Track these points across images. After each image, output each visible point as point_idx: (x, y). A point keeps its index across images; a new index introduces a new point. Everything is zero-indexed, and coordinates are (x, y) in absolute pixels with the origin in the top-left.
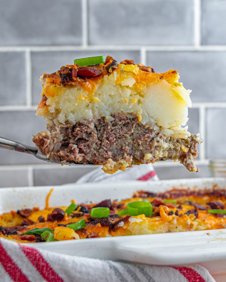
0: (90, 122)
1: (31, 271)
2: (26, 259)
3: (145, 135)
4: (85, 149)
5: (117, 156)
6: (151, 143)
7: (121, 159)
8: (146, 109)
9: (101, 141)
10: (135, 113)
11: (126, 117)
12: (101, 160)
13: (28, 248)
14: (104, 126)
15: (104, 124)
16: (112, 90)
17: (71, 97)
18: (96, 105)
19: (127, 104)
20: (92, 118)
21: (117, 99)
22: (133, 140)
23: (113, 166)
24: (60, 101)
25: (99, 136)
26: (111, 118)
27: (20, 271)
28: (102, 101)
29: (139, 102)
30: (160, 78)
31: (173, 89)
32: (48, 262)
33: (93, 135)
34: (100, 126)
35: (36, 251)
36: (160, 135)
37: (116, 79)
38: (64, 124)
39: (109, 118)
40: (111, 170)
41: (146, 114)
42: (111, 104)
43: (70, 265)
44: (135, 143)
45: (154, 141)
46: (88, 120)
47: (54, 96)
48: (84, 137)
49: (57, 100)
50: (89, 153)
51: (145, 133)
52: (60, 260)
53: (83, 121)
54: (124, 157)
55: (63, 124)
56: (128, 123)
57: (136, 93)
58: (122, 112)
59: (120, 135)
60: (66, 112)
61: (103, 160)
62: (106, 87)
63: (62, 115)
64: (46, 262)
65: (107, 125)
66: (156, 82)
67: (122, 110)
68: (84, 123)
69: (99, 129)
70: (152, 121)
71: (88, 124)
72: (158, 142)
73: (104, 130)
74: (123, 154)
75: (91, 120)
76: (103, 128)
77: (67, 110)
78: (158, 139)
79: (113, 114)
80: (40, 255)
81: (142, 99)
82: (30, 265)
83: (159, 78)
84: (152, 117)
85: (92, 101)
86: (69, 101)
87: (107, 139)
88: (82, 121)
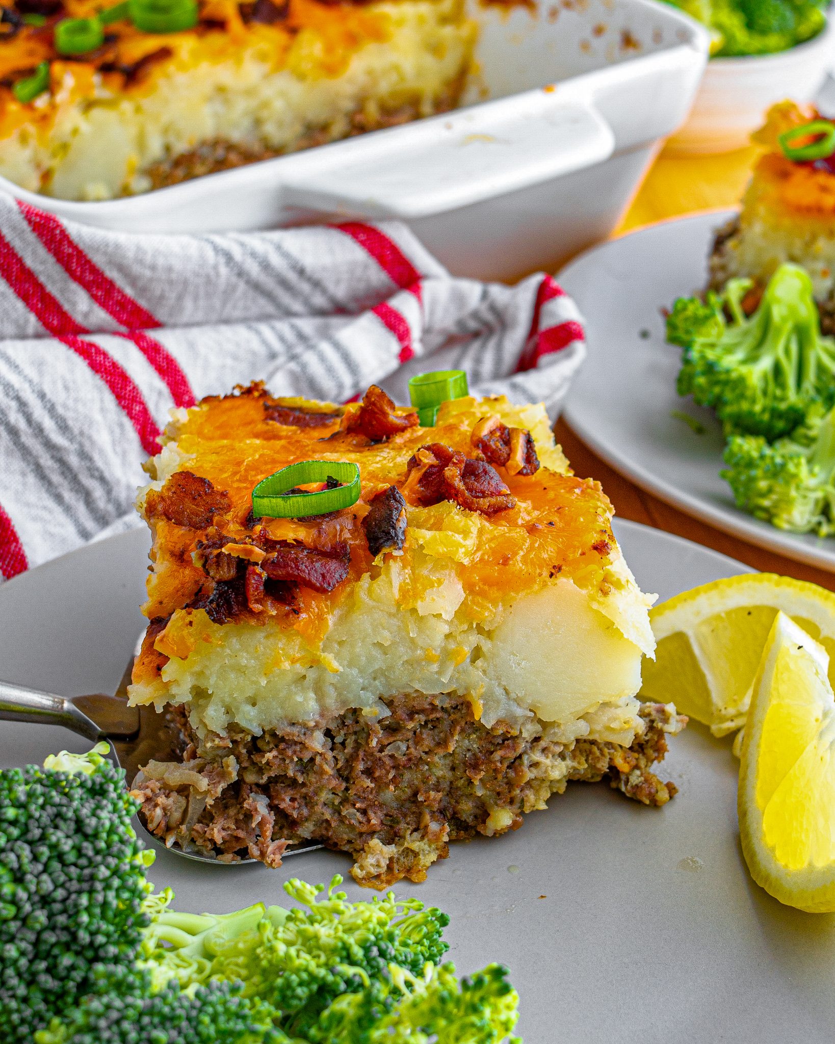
0: (308, 730)
1: (43, 262)
2: (31, 237)
3: (492, 753)
4: (294, 808)
5: (398, 823)
6: (512, 774)
7: (411, 834)
8: (498, 678)
9: (347, 780)
10: (460, 692)
11: (431, 704)
12: (345, 837)
13: (37, 215)
14: (355, 733)
15: (357, 729)
16: (384, 628)
17: (244, 662)
18: (330, 678)
19: (435, 667)
20: (317, 718)
21: (400, 657)
22: (453, 769)
23: (384, 863)
24: (207, 672)
25: (340, 764)
26: (378, 711)
27: (20, 261)
28: (350, 665)
29: (477, 654)
30: (551, 575)
31: (595, 606)
32: (81, 246)
33: (321, 767)
34: (342, 732)
35: (55, 221)
36: (543, 744)
37: (396, 594)
38: (223, 734)
39: (373, 712)
40: (378, 877)
41: (499, 692)
42: (381, 669)
43: (131, 254)
44: (457, 779)
45: (521, 765)
46: (304, 726)
47: (187, 657)
48: (291, 773)
49: (197, 668)
50: (307, 820)
51: (493, 744)
52: (107, 245)
53: (288, 729)
54: (422, 825)
55: (218, 736)
56: (438, 719)
57: (465, 627)
58: (417, 691)
59: (410, 760)
60: (227, 699)
61: (352, 836)
62: (362, 621)
63: (215, 710)
64: (75, 248)
65: (367, 732)
66: (536, 587)
67: (417, 686)
68: (291, 738)
69: (338, 740)
70: (519, 712)
71: (305, 734)
72: (535, 765)
73: (357, 746)
74: (419, 816)
75: (312, 724)
76: (353, 737)
77: (231, 695)
78: (537, 756)
79: (386, 696)
80: (63, 232)
81: (486, 646)
82: (42, 251)
83: (546, 573)
84: (518, 701)
85: (314, 663)
86: (241, 670)
87: (368, 772)
88: (284, 730)
